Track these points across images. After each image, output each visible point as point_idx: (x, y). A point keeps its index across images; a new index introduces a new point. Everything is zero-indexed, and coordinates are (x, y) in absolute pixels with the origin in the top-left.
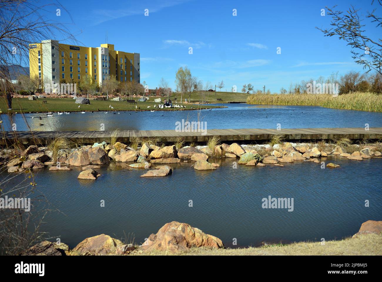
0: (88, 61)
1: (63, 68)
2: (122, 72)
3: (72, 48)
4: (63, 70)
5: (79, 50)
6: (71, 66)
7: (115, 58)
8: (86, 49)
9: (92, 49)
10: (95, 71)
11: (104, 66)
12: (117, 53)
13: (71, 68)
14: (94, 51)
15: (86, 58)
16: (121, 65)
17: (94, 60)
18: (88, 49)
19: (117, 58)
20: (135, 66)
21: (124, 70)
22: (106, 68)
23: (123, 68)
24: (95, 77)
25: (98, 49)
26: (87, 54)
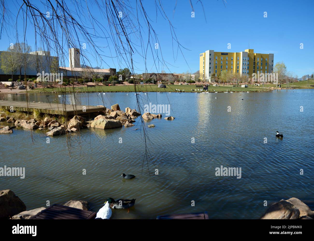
0: (233, 62)
1: (216, 66)
2: (258, 67)
3: (223, 54)
4: (216, 68)
5: (227, 55)
6: (221, 65)
7: (253, 58)
8: (232, 54)
9: (236, 53)
10: (238, 67)
11: (244, 64)
12: (255, 55)
13: (222, 66)
14: (238, 54)
15: (232, 60)
16: (258, 63)
17: (238, 60)
18: (233, 53)
19: (254, 58)
20: (269, 63)
21: (260, 66)
22: (246, 65)
23: (259, 64)
24: (238, 71)
25: (240, 53)
26: (233, 57)
